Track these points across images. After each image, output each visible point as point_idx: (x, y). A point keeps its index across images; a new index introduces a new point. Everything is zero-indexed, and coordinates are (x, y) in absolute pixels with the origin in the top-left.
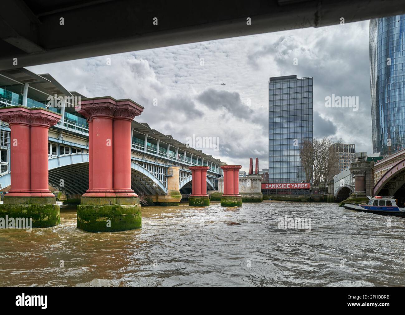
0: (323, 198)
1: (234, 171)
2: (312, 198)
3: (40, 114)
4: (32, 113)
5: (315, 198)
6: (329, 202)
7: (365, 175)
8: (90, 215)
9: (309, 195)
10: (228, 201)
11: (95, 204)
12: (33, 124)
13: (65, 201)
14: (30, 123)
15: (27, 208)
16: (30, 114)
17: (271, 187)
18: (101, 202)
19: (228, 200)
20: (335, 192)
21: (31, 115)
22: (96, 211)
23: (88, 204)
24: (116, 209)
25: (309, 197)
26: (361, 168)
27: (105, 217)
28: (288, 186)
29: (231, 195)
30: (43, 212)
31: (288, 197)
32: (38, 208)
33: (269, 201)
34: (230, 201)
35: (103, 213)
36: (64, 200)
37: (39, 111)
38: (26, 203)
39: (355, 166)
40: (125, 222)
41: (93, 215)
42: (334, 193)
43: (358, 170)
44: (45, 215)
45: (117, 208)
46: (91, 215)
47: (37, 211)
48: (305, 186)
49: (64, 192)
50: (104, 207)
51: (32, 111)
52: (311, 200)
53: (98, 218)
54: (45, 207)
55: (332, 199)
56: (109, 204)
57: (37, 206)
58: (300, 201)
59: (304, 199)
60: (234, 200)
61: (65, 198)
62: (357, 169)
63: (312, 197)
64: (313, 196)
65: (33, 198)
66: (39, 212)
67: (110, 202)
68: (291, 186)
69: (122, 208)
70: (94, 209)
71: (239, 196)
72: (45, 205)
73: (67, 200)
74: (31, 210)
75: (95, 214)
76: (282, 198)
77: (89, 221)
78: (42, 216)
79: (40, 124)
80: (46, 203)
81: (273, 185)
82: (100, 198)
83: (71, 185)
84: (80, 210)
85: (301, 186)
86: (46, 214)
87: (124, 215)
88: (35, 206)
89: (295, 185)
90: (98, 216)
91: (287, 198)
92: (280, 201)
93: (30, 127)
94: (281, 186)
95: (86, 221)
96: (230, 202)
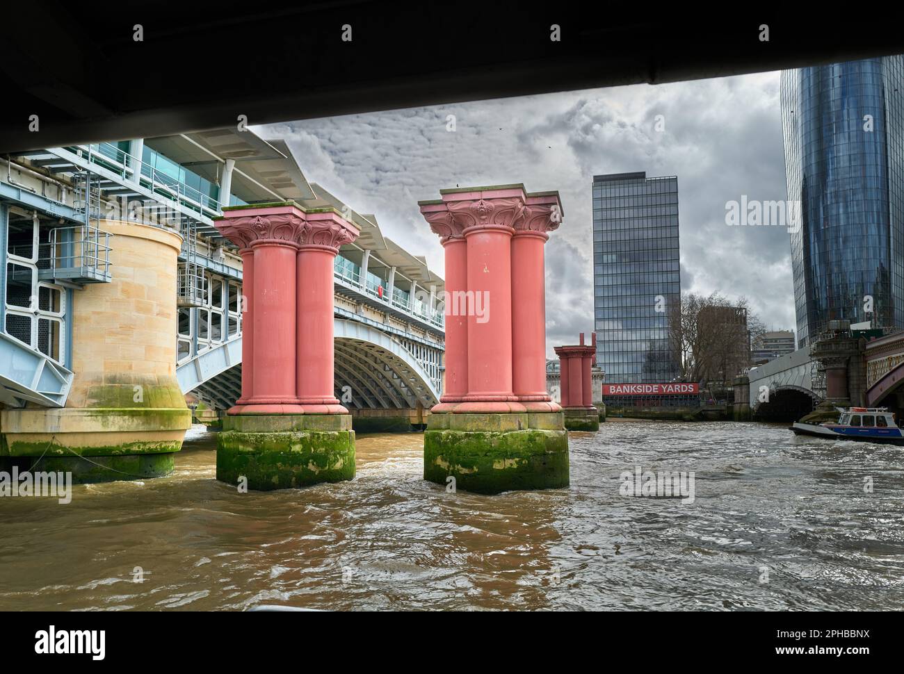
0: (726, 413)
1: (582, 358)
2: (703, 413)
3: (329, 222)
4: (308, 221)
5: (710, 412)
6: (740, 420)
7: (847, 366)
8: (478, 455)
9: (697, 408)
10: (572, 420)
11: (487, 429)
12: (307, 246)
13: (212, 423)
14: (298, 242)
15: (302, 440)
16: (303, 224)
17: (621, 390)
18: (503, 423)
19: (573, 418)
20: (751, 401)
21: (306, 224)
22: (493, 445)
23: (469, 427)
24: (535, 440)
25: (697, 411)
26: (840, 353)
27: (513, 458)
28: (654, 389)
29: (578, 408)
30: (333, 449)
31: (656, 410)
32: (325, 439)
33: (619, 419)
34: (576, 420)
35: (509, 449)
36: (210, 420)
37: (328, 216)
38: (295, 429)
39: (827, 348)
40: (552, 469)
41: (486, 455)
42: (749, 403)
43: (834, 357)
44: (338, 456)
45: (537, 438)
46: (479, 453)
47: (323, 447)
48: (688, 389)
49: (212, 403)
50: (512, 435)
51: (308, 215)
52: (702, 417)
53: (496, 460)
54: (338, 439)
55: (746, 414)
56: (517, 428)
57: (323, 435)
58: (680, 418)
59: (688, 414)
60: (585, 418)
61: (213, 416)
62: (833, 353)
63: (703, 410)
64: (705, 408)
65: (310, 417)
66: (326, 450)
67: (520, 425)
68: (660, 389)
69: (547, 437)
70: (486, 440)
71: (594, 410)
72: (336, 433)
73: (219, 420)
74: (311, 444)
75: (489, 451)
76: (646, 413)
77: (475, 468)
78: (332, 458)
79: (321, 246)
80: (337, 427)
81: (624, 387)
82: (500, 415)
83: (221, 388)
84: (446, 443)
85: (680, 389)
86: (339, 453)
87: (550, 452)
88: (318, 434)
89: (668, 387)
90: (496, 457)
91: (653, 413)
92: (641, 420)
93: (297, 253)
94: (642, 388)
95: (464, 469)
96: (577, 422)
